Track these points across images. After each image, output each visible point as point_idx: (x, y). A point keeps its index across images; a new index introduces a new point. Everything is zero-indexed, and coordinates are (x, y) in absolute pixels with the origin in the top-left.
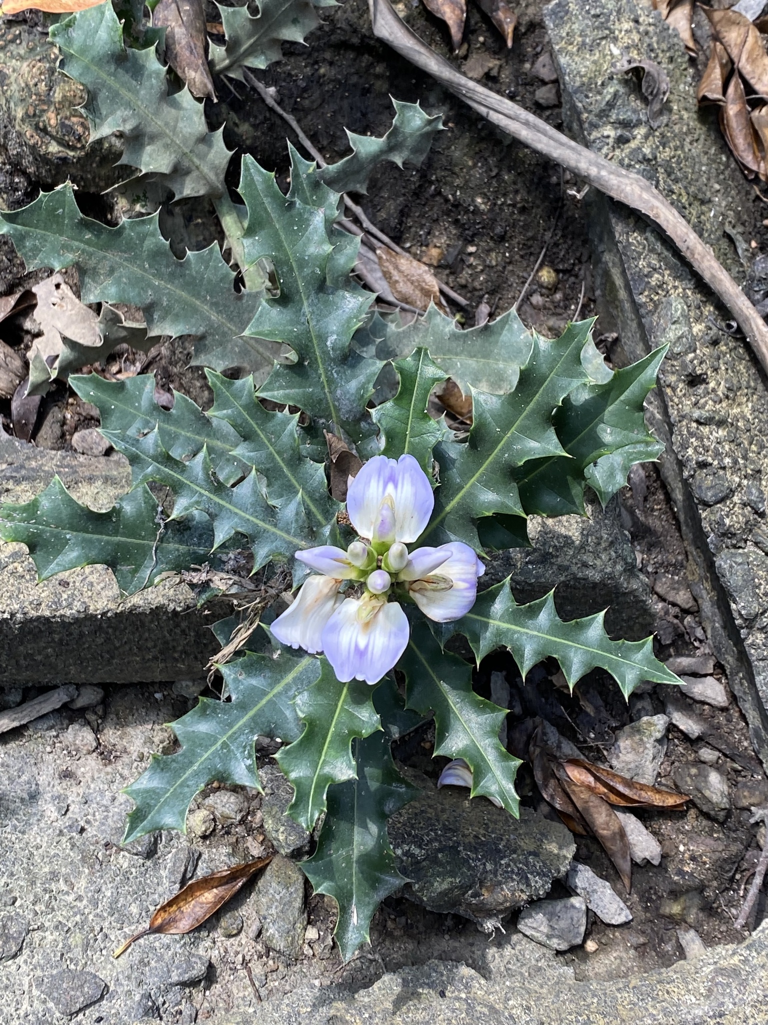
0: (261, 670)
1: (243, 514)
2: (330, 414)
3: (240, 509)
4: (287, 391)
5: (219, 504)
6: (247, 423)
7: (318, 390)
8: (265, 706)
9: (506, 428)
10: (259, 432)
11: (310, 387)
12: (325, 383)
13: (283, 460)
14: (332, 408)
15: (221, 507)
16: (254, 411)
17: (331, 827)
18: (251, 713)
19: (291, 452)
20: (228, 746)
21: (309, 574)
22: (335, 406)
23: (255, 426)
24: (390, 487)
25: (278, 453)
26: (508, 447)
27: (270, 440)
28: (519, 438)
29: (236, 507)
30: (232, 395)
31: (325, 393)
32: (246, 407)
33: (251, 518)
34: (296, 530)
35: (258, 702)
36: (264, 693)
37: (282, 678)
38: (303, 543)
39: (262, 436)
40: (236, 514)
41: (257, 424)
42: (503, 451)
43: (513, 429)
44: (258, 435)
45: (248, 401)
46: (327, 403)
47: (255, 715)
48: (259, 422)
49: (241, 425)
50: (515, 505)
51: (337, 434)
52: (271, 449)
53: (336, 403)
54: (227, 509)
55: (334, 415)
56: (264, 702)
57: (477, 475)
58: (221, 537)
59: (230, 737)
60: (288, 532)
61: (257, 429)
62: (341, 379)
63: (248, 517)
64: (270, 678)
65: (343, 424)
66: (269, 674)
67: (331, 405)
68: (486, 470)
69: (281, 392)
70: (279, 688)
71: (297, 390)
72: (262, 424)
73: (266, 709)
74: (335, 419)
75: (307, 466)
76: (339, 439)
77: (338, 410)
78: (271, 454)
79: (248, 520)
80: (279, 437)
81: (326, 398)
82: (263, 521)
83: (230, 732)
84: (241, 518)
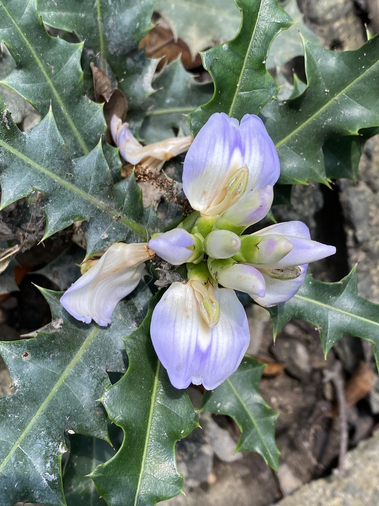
0: (50, 351)
1: (37, 166)
2: (99, 46)
3: (35, 160)
4: (59, 13)
5: (10, 153)
6: (25, 47)
7: (90, 17)
8: (57, 394)
9: (335, 90)
10: (38, 60)
11: (82, 12)
12: (99, 10)
13: (61, 95)
14: (101, 40)
15: (12, 157)
16: (35, 34)
17: (72, 465)
18: (44, 406)
19: (72, 88)
20: (23, 455)
21: (108, 239)
22: (104, 37)
23: (33, 52)
24: (237, 153)
25: (58, 87)
26: (334, 111)
27: (49, 72)
28: (348, 102)
29: (29, 157)
30: (10, 10)
31: (96, 21)
32: (26, 28)
33: (47, 172)
34: (95, 187)
35: (49, 390)
36: (55, 378)
37: (72, 357)
38: (101, 202)
39: (41, 65)
40: (30, 166)
41: (36, 50)
42: (326, 115)
43: (343, 92)
44: (36, 64)
45: (30, 21)
46: (98, 33)
47: (48, 409)
48: (39, 48)
49: (18, 50)
50: (321, 172)
51: (102, 68)
52: (49, 81)
53: (107, 34)
54: (19, 159)
55: (102, 47)
56: (55, 389)
57: (289, 137)
58: (11, 194)
59: (23, 444)
60: (86, 189)
61: (35, 56)
62: (115, 7)
63: (43, 170)
64: (59, 358)
65: (110, 58)
66: (57, 354)
67: (101, 35)
68: (300, 133)
69: (52, 13)
70: (69, 370)
71: (69, 14)
72: (42, 51)
73: (59, 399)
74: (102, 52)
75: (86, 105)
76: (104, 74)
77: (107, 42)
78: (49, 87)
79: (43, 174)
80: (59, 68)
81: (97, 27)
82: (60, 175)
83: (23, 436)
84: (35, 172)
